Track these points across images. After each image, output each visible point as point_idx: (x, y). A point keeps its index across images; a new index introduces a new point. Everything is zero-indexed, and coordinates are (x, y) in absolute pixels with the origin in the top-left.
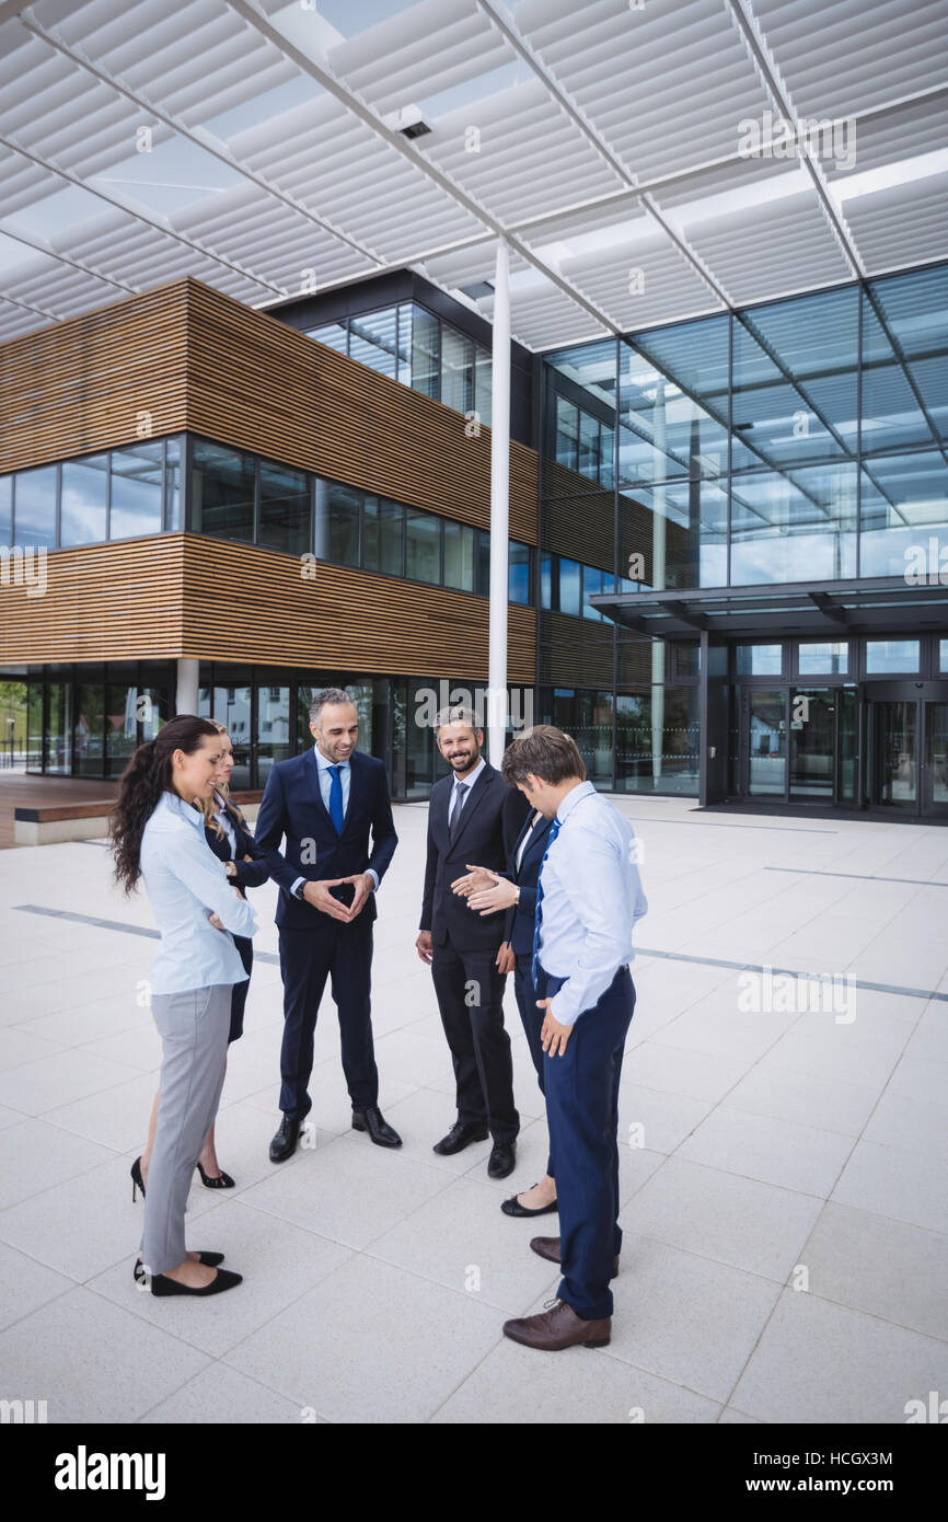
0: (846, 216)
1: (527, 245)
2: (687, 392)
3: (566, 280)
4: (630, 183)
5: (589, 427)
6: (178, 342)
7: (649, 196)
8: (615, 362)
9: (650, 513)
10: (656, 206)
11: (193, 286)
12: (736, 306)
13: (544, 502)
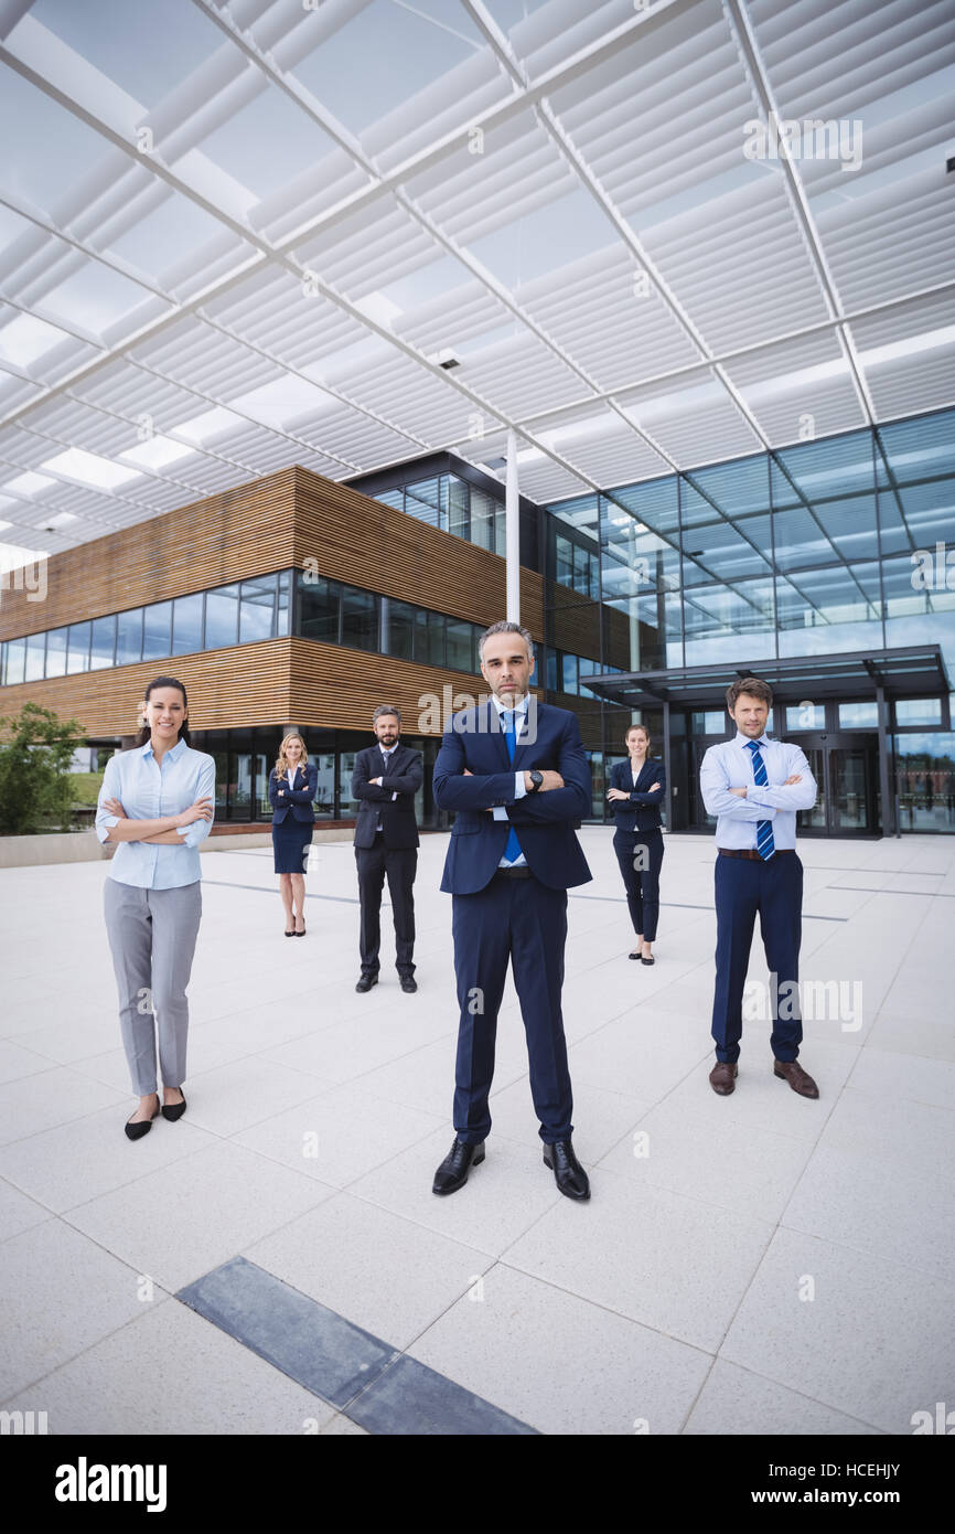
0: (752, 409)
1: (529, 433)
2: (652, 530)
3: (558, 455)
4: (598, 391)
5: (581, 557)
6: (289, 508)
7: (612, 399)
8: (596, 510)
9: (626, 618)
10: (618, 406)
11: (298, 469)
12: (682, 469)
13: (548, 611)
